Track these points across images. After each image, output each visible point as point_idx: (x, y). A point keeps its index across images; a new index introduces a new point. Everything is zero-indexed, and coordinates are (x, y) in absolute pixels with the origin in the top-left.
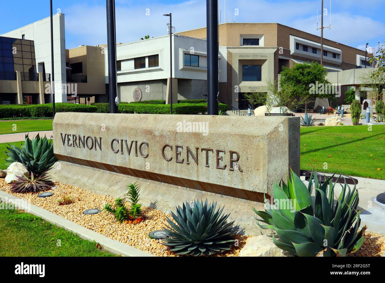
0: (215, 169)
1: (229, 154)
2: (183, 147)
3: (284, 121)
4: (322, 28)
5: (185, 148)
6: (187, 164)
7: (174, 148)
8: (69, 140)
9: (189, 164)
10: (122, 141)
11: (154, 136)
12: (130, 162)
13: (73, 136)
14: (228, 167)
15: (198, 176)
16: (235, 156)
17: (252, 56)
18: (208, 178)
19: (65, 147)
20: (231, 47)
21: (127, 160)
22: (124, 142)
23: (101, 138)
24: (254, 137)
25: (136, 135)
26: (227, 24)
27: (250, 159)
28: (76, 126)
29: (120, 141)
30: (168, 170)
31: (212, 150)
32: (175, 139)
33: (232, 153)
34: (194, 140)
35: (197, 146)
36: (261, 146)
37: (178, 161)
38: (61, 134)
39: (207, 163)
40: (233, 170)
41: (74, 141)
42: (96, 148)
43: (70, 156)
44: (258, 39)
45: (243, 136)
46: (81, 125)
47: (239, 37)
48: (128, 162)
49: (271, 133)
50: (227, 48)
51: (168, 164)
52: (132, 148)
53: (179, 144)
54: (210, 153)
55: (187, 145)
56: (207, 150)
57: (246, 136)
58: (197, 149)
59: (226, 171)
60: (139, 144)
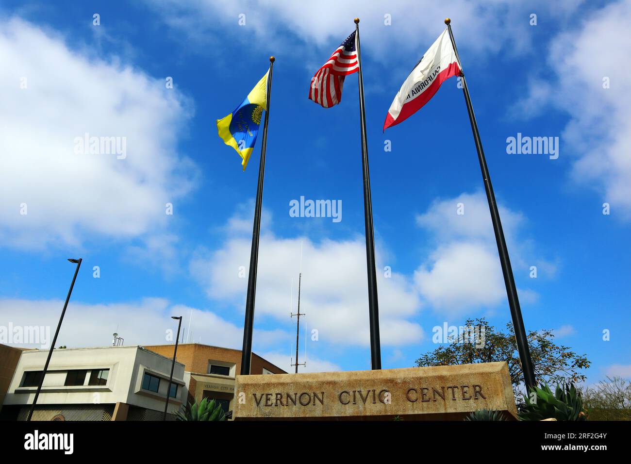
0: (461, 401)
1: (472, 387)
2: (429, 388)
3: (505, 364)
4: (297, 365)
5: (430, 389)
6: (434, 401)
7: (419, 391)
8: (268, 399)
9: (436, 401)
10: (354, 392)
11: (396, 383)
12: (365, 410)
13: (277, 394)
14: (473, 398)
15: (446, 409)
16: (478, 388)
17: (220, 388)
18: (456, 409)
19: (260, 408)
20: (196, 373)
21: (361, 408)
22: (357, 393)
23: (323, 393)
24: (490, 373)
25: (373, 386)
26: (196, 345)
27: (490, 389)
28: (282, 384)
29: (351, 393)
30: (413, 410)
31: (457, 387)
32: (420, 383)
33: (474, 386)
34: (439, 382)
35: (443, 385)
36: (497, 379)
37: (425, 400)
38: (254, 395)
39: (454, 397)
40: (477, 399)
41: (277, 400)
42: (314, 402)
43: (267, 416)
44: (229, 369)
45: (482, 374)
46: (291, 383)
47: (207, 362)
48: (363, 409)
49: (501, 370)
50: (191, 374)
51: (413, 405)
52: (368, 396)
53: (425, 386)
54: (456, 390)
55: (432, 387)
56: (453, 388)
57: (484, 373)
58: (443, 388)
59: (472, 401)
60: (377, 392)
